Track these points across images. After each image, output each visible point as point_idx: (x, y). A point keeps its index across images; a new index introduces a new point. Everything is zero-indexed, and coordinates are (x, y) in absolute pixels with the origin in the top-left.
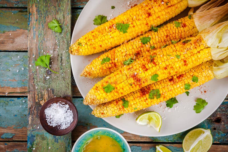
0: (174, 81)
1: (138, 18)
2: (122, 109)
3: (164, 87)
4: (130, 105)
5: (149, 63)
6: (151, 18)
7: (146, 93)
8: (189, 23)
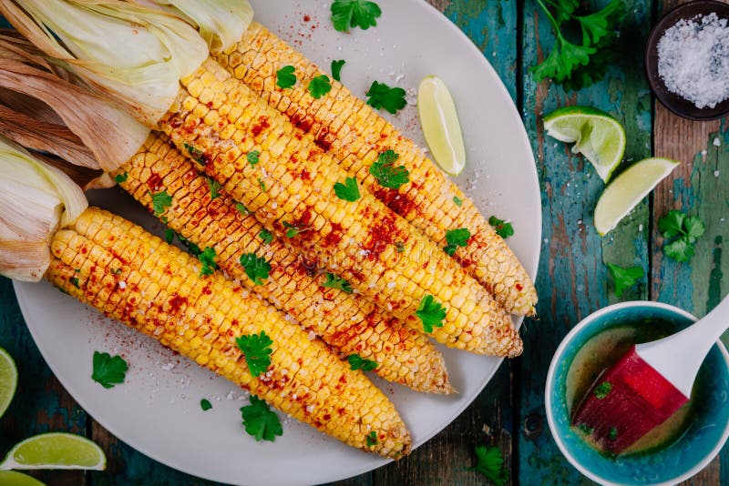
0: (323, 134)
1: (206, 327)
2: (480, 240)
3: (355, 154)
4: (455, 224)
5: (314, 231)
6: (184, 292)
7: (398, 198)
8: (142, 172)
